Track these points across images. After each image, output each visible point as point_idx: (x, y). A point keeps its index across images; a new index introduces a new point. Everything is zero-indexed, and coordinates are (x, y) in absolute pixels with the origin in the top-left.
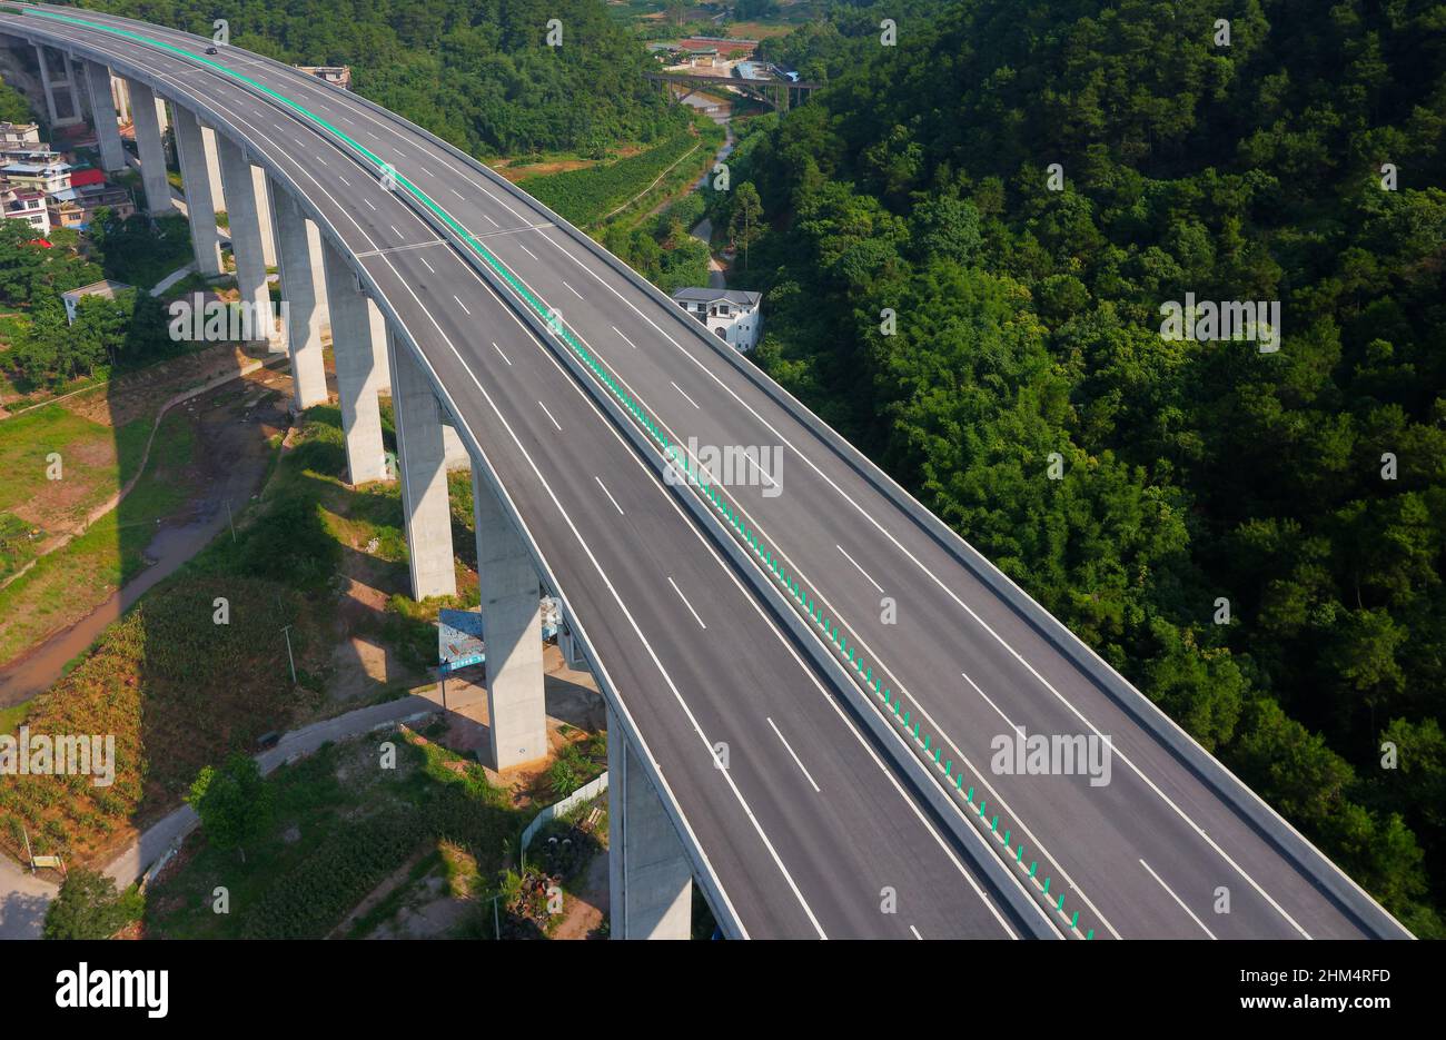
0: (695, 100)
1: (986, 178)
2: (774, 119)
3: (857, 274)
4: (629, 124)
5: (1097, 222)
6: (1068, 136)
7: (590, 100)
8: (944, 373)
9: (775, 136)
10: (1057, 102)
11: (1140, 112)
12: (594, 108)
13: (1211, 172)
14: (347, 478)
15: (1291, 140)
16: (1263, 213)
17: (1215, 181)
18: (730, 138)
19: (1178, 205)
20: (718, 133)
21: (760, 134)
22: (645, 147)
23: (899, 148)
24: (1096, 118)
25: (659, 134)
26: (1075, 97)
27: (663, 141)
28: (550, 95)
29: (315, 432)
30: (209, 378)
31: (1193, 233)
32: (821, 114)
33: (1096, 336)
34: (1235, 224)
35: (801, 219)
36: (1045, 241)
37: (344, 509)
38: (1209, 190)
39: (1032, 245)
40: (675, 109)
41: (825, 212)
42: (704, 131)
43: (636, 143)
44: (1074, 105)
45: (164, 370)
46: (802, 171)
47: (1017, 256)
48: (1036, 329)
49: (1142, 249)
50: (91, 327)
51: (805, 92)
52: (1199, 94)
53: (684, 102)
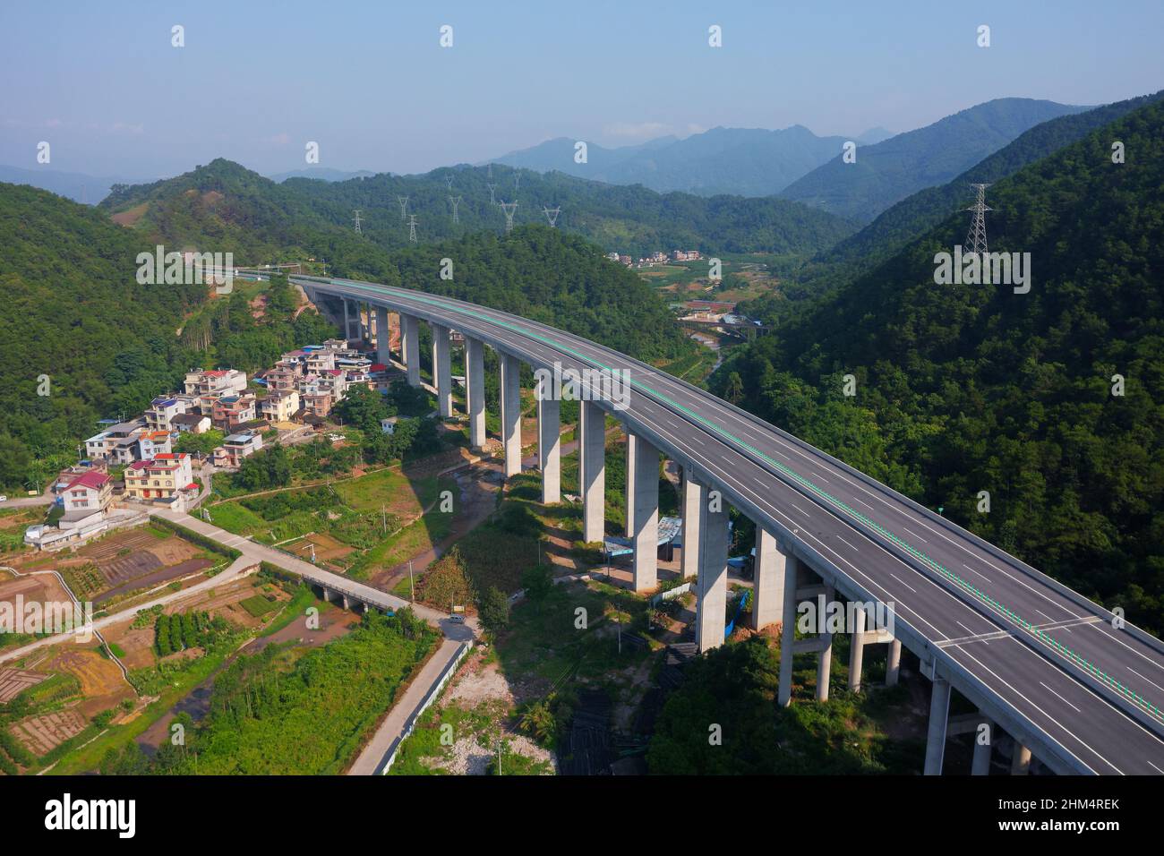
0: (699, 337)
1: (858, 367)
2: (746, 346)
3: (791, 409)
4: (661, 348)
5: (909, 384)
6: (899, 346)
7: (638, 334)
8: (830, 443)
9: (749, 353)
10: (892, 330)
11: (933, 334)
12: (640, 339)
13: (961, 359)
14: (541, 501)
15: (1000, 344)
16: (986, 377)
17: (963, 363)
18: (721, 358)
19: (946, 374)
20: (713, 355)
21: (738, 353)
22: (671, 361)
23: (815, 354)
24: (912, 337)
25: (678, 354)
26: (901, 327)
27: (681, 359)
28: (616, 331)
29: (521, 483)
30: (458, 463)
31: (952, 387)
32: (774, 340)
33: (901, 428)
34: (972, 382)
35: (764, 390)
36: (884, 393)
37: (541, 513)
38: (959, 367)
39: (878, 395)
40: (688, 341)
41: (776, 386)
42: (705, 354)
43: (665, 359)
44: (901, 331)
45: (434, 458)
46: (764, 368)
47: (870, 400)
48: (875, 427)
49: (928, 394)
50: (405, 433)
51: (766, 331)
52: (963, 325)
53: (692, 337)
